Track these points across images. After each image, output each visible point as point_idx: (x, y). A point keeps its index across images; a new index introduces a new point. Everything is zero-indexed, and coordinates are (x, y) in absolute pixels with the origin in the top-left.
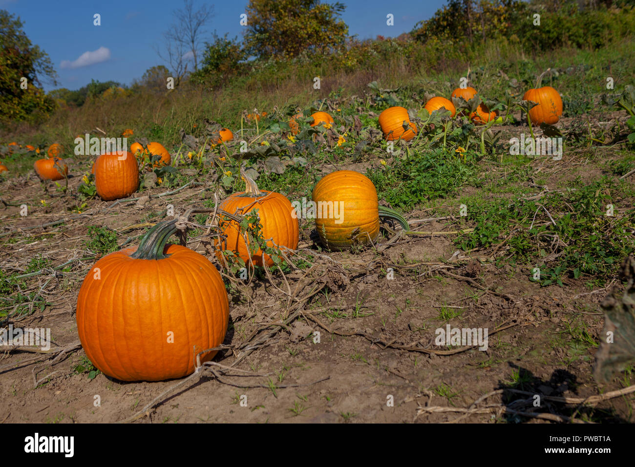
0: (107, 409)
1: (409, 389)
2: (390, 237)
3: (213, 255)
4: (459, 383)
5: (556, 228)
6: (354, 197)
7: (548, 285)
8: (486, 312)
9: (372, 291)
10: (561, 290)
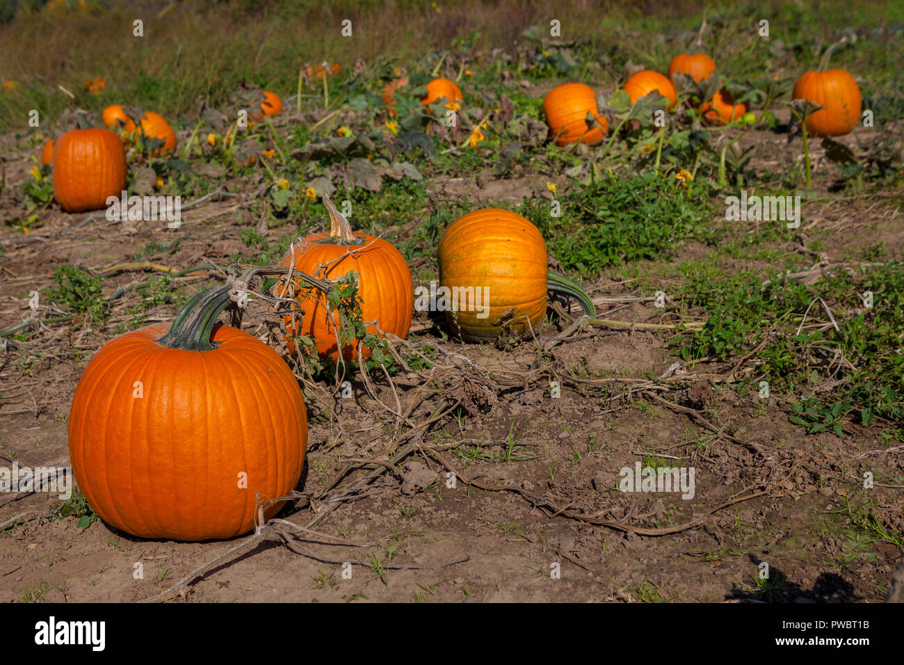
0: (114, 579)
1: (593, 587)
2: (561, 324)
3: (284, 344)
4: (672, 584)
5: (839, 338)
6: (510, 257)
7: (819, 432)
8: (716, 469)
9: (533, 418)
10: (839, 442)
